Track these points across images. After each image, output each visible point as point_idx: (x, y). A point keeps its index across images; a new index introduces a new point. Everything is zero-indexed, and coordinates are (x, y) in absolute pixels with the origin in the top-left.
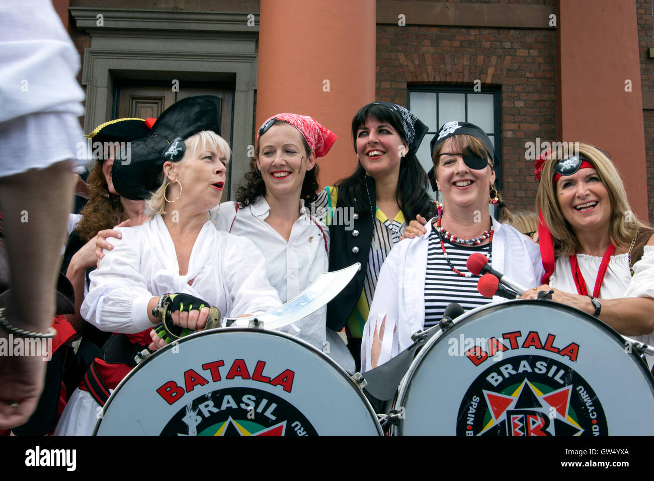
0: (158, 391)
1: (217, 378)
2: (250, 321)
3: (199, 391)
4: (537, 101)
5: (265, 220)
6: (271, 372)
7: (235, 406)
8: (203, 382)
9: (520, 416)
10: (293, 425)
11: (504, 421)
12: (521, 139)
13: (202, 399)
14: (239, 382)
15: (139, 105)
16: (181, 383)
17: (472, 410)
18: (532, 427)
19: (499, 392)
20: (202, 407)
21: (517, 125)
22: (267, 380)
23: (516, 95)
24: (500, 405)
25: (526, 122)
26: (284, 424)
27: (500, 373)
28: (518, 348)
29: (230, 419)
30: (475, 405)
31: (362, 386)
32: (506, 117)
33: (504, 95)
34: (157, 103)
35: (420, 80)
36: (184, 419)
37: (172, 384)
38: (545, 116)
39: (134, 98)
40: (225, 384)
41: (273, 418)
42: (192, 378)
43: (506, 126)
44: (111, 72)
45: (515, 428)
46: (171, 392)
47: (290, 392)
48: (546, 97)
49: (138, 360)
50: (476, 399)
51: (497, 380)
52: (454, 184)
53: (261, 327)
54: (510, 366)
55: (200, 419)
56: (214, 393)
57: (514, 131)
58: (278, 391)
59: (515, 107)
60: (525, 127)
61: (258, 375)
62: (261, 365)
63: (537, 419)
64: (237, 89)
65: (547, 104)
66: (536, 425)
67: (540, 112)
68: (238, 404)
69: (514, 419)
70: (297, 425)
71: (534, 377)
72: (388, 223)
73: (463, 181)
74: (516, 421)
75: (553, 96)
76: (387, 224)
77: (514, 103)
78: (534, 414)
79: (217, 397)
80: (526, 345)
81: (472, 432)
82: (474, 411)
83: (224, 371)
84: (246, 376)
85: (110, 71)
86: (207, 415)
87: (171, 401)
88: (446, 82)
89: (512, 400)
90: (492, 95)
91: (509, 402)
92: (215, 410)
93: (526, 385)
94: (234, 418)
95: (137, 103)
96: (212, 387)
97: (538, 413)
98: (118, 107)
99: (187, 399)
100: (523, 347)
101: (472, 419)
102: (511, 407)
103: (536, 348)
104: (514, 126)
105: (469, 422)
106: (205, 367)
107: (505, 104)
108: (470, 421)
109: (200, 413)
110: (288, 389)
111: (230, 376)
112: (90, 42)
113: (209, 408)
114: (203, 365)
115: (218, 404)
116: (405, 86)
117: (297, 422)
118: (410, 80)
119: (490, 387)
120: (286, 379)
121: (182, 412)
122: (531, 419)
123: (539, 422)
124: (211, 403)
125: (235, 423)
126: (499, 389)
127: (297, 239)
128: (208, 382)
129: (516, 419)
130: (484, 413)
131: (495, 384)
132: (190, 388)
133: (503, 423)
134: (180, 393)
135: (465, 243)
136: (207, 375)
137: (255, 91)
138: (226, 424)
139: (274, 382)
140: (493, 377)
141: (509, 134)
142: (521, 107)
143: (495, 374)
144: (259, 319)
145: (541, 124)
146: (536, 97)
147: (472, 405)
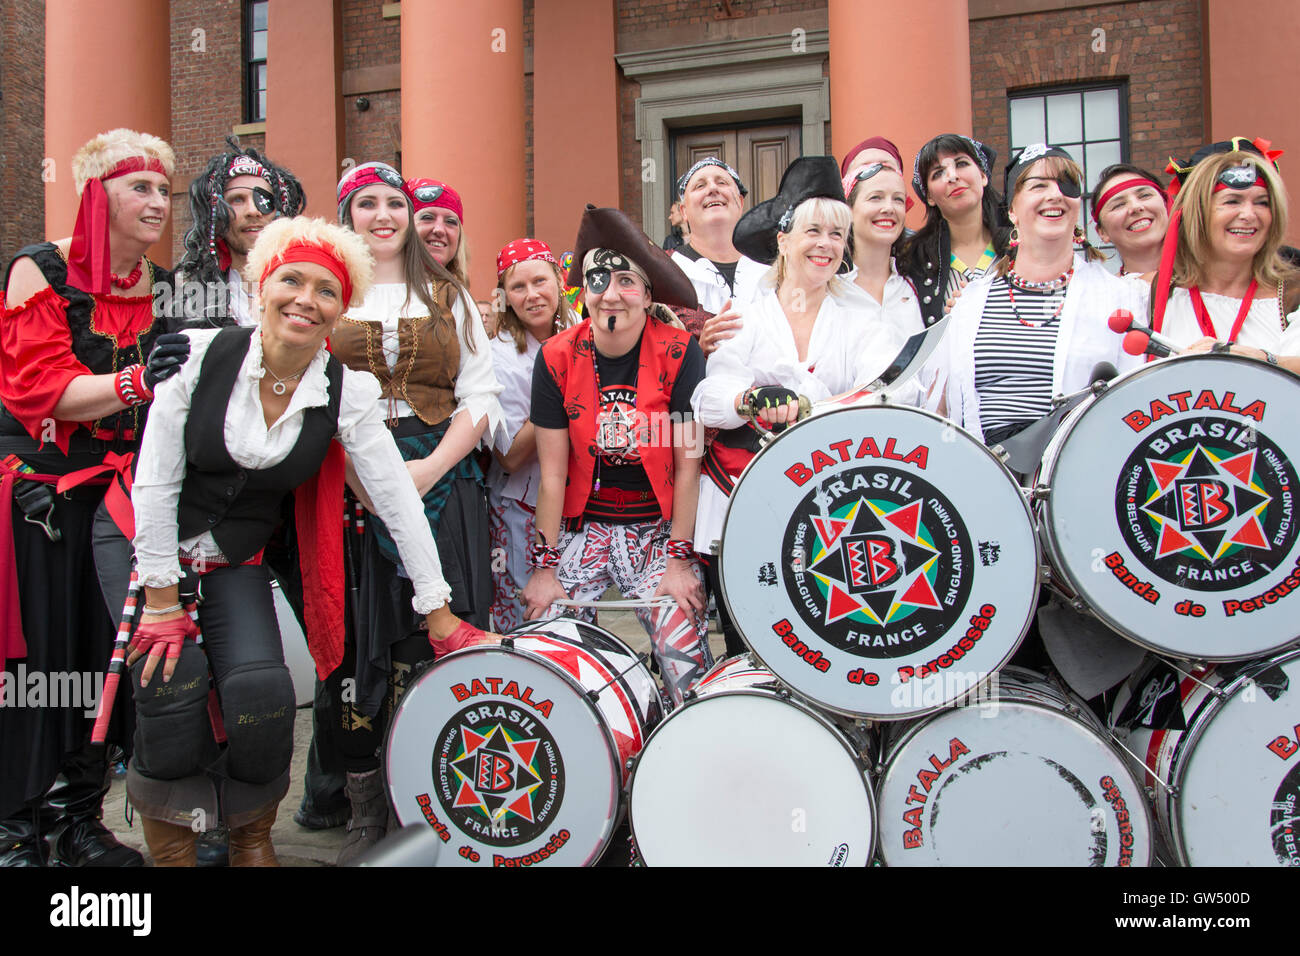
0: (786, 473)
1: (845, 457)
2: (878, 397)
3: (827, 472)
4: (1177, 90)
5: (855, 281)
6: (902, 449)
7: (866, 485)
8: (832, 462)
9: (1192, 486)
10: (930, 503)
11: (1173, 491)
12: (1156, 140)
13: (832, 480)
14: (869, 461)
15: (698, 155)
16: (809, 464)
17: (1133, 481)
18: (1207, 497)
19: (1165, 460)
20: (832, 487)
21: (1150, 123)
22: (899, 458)
23: (1149, 85)
24: (1167, 474)
25: (1163, 119)
26: (920, 501)
27: (1166, 439)
28: (1188, 410)
29: (863, 498)
30: (1137, 475)
31: (1004, 459)
32: (1134, 116)
33: (1133, 88)
34: (717, 150)
35: (1023, 82)
36: (814, 501)
37: (799, 466)
38: (1187, 108)
39: (691, 148)
40: (854, 463)
41: (909, 496)
42: (820, 460)
43: (1136, 126)
44: (666, 122)
45: (1185, 498)
46: (799, 474)
47: (925, 468)
48: (1189, 83)
49: (762, 443)
50: (1138, 469)
51: (1162, 447)
52: (1041, 213)
53: (888, 403)
54: (1178, 431)
55: (831, 500)
56: (844, 473)
57: (1146, 133)
58: (912, 468)
59: (1146, 102)
60: (1160, 125)
61: (889, 452)
62: (891, 442)
63: (1212, 488)
64: (804, 123)
65: (1191, 92)
66: (1211, 495)
67: (1181, 104)
68: (870, 483)
69: (1184, 488)
70: (934, 503)
71: (1208, 442)
72: (968, 272)
73: (1054, 209)
74: (1187, 491)
75: (1198, 81)
76: (966, 274)
77: (1145, 96)
78: (1208, 482)
79: (848, 477)
80: (1198, 405)
81: (1134, 505)
82: (1136, 482)
83: (852, 450)
84: (876, 454)
85: (664, 121)
86: (838, 495)
87: (800, 483)
88: (1056, 81)
89: (1181, 468)
90: (1117, 91)
91: (1177, 470)
92: (847, 490)
93: (1199, 450)
94: (867, 498)
95: (695, 152)
96: (841, 467)
97: (1215, 481)
98: (675, 161)
99: (816, 481)
100: (1194, 408)
101: (1134, 491)
102: (1181, 476)
103: (1211, 408)
104: (1146, 126)
105: (1129, 494)
106: (833, 447)
107: (1134, 99)
108: (1132, 493)
109: (831, 494)
110: (922, 465)
111: (859, 455)
112: (640, 91)
113: (839, 488)
114: (830, 446)
115: (849, 484)
116: (1003, 93)
117: (934, 500)
118: (1010, 85)
119: (1154, 455)
120: (920, 455)
121: (813, 494)
122: (1205, 488)
123: (1216, 491)
124: (841, 483)
125: (868, 502)
126: (1165, 456)
127: (889, 300)
128: (836, 462)
129: (1187, 489)
130: (1148, 485)
131: (1161, 452)
132: (818, 469)
133: (1171, 494)
134: (809, 475)
135: (1036, 287)
136: (835, 455)
137: (827, 123)
138: (858, 505)
139: (907, 459)
140: (1157, 444)
141: (1140, 137)
142: (1156, 101)
143: (1160, 441)
144: (887, 395)
145: (1182, 119)
146: (1176, 85)
147: (1133, 476)
